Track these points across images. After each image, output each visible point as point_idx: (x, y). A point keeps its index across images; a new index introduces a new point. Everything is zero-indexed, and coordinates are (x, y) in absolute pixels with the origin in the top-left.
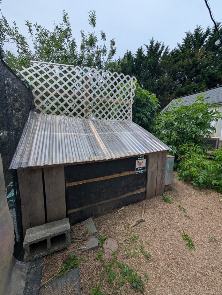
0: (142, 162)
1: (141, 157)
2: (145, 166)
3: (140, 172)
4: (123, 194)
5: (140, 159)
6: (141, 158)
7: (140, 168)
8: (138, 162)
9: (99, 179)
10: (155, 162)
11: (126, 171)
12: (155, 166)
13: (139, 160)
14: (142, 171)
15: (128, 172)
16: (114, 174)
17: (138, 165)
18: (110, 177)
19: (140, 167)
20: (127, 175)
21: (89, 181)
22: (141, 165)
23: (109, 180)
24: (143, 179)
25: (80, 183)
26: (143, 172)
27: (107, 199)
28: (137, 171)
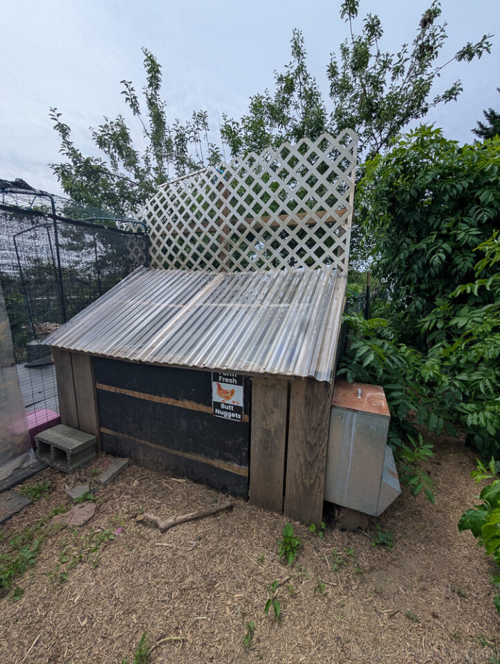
0: (232, 392)
1: (229, 377)
2: (241, 404)
3: (228, 416)
4: (186, 451)
5: (225, 382)
6: (227, 380)
7: (227, 405)
8: (220, 388)
9: (137, 394)
10: (276, 405)
11: (189, 399)
12: (278, 417)
13: (221, 381)
14: (233, 415)
15: (194, 404)
16: (163, 395)
17: (220, 394)
18: (156, 399)
19: (227, 402)
20: (192, 411)
21: (123, 391)
22: (228, 398)
23: (155, 404)
24: (240, 440)
25: (112, 389)
26: (235, 418)
27: (152, 441)
28: (217, 411)
